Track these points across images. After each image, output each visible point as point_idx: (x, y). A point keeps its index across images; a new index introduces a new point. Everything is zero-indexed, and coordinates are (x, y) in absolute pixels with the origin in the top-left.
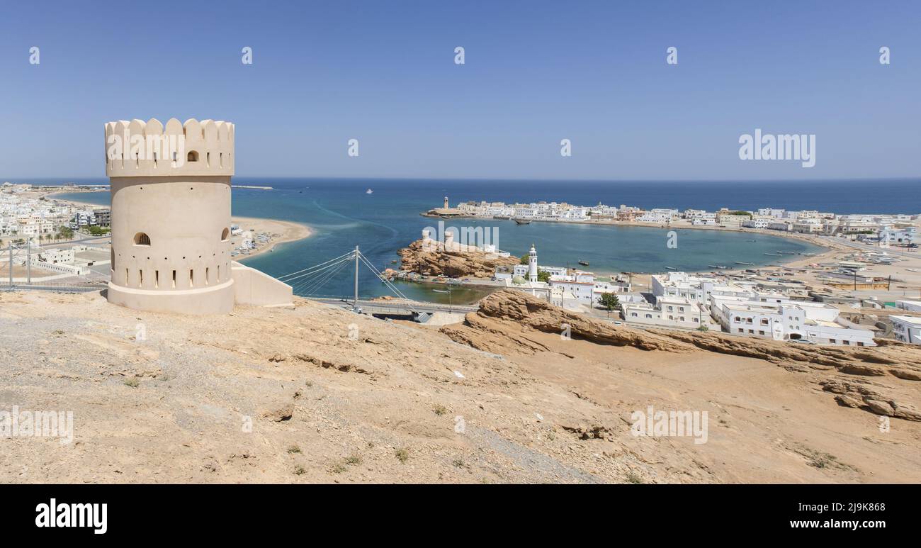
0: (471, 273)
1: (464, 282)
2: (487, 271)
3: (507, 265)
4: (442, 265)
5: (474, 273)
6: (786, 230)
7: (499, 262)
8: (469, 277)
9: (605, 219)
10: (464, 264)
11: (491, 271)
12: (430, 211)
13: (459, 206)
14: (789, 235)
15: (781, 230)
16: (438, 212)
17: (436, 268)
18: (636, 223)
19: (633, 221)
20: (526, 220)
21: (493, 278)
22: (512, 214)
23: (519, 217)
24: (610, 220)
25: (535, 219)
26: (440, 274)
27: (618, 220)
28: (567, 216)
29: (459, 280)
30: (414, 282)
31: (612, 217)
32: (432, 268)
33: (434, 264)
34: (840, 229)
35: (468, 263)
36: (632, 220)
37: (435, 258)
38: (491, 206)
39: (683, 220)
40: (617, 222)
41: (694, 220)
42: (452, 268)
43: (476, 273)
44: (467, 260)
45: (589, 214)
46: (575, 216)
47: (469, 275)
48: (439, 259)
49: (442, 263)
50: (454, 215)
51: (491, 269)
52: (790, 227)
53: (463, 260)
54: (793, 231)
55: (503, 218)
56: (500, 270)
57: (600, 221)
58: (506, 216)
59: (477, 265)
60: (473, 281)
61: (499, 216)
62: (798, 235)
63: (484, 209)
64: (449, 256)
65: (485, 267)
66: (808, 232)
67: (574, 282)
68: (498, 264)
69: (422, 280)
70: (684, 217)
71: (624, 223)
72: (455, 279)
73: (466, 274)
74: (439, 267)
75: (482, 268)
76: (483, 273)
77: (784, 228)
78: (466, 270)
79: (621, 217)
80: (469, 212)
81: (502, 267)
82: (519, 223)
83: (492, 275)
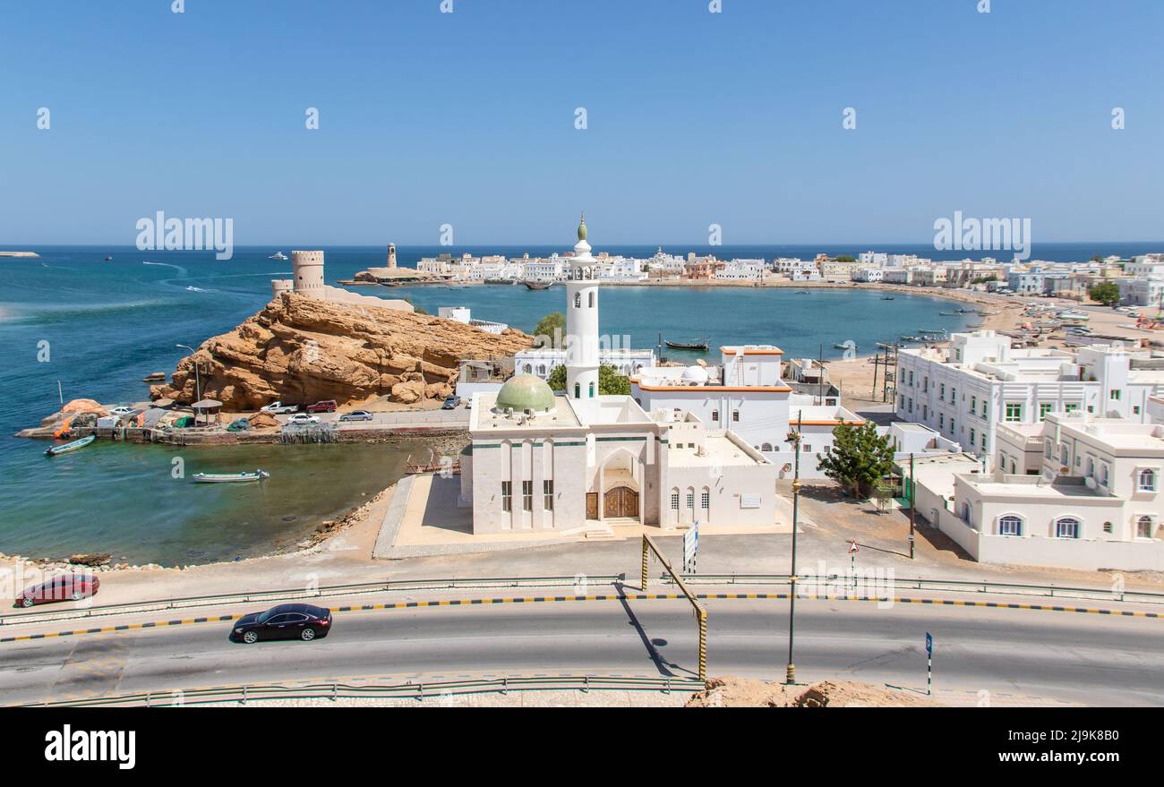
0: (382, 390)
1: (347, 426)
2: (431, 378)
3: (499, 357)
4: (275, 369)
5: (389, 390)
6: (905, 283)
7: (474, 349)
8: (374, 403)
9: (671, 277)
10: (358, 358)
11: (444, 378)
12: (358, 275)
13: (419, 264)
14: (909, 288)
15: (899, 283)
16: (375, 275)
17: (253, 380)
18: (716, 282)
19: (712, 279)
20: (544, 284)
21: (450, 402)
22: (519, 276)
23: (530, 279)
24: (678, 277)
25: (559, 281)
26: (270, 400)
27: (691, 277)
28: (612, 273)
29: (333, 421)
30: (158, 441)
31: (680, 273)
32: (238, 383)
33: (248, 366)
34: (965, 277)
35: (371, 355)
36: (710, 276)
37: (251, 345)
38: (481, 262)
39: (775, 275)
40: (690, 281)
41: (793, 273)
42: (311, 375)
43: (397, 389)
44: (369, 345)
45: (646, 269)
46: (623, 273)
47: (374, 397)
48: (266, 346)
49: (278, 361)
50: (409, 280)
51: (447, 371)
52: (910, 279)
53: (352, 346)
54: (914, 284)
55: (502, 282)
56: (475, 374)
57: (663, 281)
58: (507, 278)
59: (400, 359)
60: (382, 417)
61: (496, 278)
62: (919, 290)
63: (468, 268)
64: (300, 333)
65: (429, 366)
66: (931, 284)
67: (719, 388)
68: (471, 356)
69: (186, 431)
70: (775, 271)
71: (700, 281)
72: (315, 417)
73: (363, 393)
74: (266, 375)
75: (418, 368)
76: (420, 386)
77: (903, 281)
78: (359, 378)
79: (694, 272)
80: (438, 275)
81: (480, 362)
82: (530, 287)
83: (448, 391)
